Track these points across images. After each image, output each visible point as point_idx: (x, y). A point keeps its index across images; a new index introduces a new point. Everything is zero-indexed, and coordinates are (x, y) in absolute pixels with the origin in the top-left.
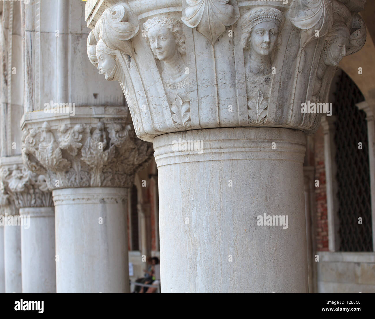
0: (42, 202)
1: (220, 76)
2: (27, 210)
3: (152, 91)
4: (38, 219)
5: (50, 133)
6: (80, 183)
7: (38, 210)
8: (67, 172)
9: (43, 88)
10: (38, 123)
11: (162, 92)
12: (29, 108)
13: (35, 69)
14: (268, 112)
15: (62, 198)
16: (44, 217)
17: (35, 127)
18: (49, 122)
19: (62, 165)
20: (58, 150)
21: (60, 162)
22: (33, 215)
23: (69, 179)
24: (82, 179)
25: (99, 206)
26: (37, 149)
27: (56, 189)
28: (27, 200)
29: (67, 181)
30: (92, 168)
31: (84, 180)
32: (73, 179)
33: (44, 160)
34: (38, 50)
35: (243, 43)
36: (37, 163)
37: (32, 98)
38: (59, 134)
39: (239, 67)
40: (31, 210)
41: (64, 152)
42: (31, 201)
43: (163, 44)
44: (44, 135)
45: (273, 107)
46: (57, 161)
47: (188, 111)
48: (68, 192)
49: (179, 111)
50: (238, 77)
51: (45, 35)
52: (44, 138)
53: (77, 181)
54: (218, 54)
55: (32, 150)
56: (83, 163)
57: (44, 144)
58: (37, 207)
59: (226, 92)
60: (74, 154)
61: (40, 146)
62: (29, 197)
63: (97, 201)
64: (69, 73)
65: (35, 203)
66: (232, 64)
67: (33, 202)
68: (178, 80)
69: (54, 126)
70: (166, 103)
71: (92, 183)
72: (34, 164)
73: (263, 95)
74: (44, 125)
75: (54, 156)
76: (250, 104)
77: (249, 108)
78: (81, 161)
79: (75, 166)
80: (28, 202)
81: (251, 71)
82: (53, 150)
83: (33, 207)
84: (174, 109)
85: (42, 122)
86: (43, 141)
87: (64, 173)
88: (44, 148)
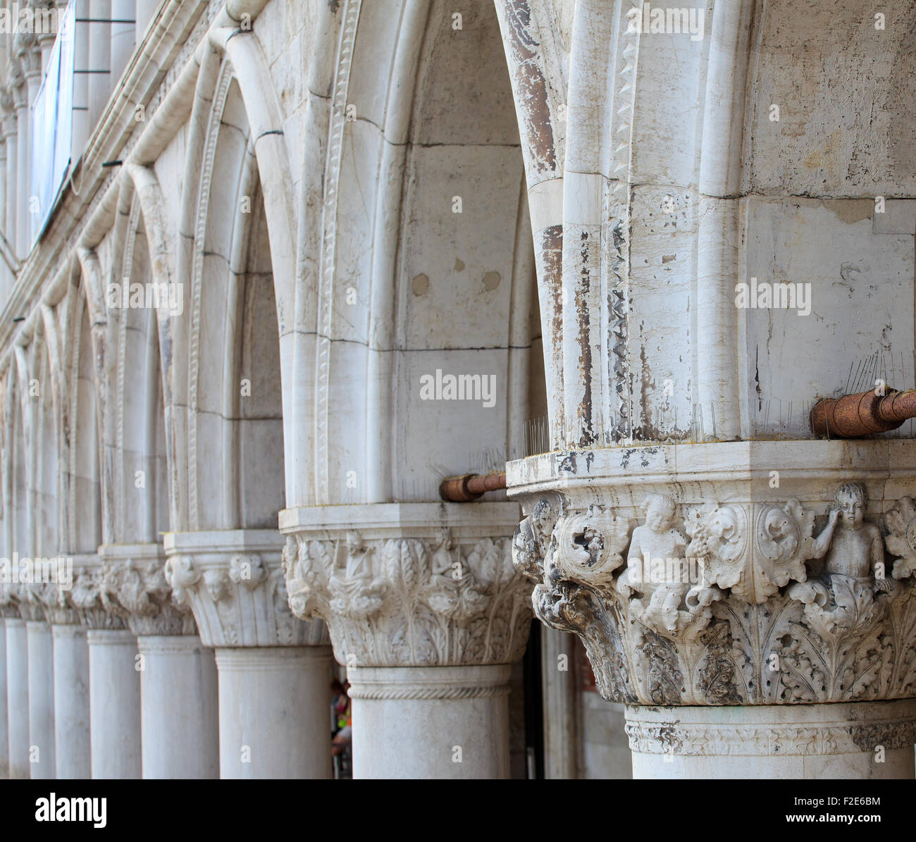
0: (122, 623)
1: (257, 613)
2: (99, 633)
3: (211, 618)
4: (116, 648)
5: (136, 573)
6: (170, 630)
7: (115, 633)
8: (155, 617)
9: (126, 516)
10: (120, 560)
11: (217, 620)
12: (110, 538)
13: (117, 493)
14: (292, 638)
15: (149, 646)
16: (125, 644)
17: (117, 564)
18: (133, 560)
19: (149, 610)
20: (143, 594)
21: (147, 608)
22: (107, 641)
23: (157, 626)
24: (172, 626)
25: (193, 658)
26: (120, 590)
27: (141, 635)
28: (100, 619)
29: (155, 628)
30: (184, 615)
31: (175, 627)
32: (161, 625)
33: (128, 603)
34: (120, 471)
35: (272, 591)
36: (120, 605)
37: (113, 526)
38: (145, 575)
39: (270, 607)
40: (106, 633)
41: (152, 597)
42: (105, 620)
43: (217, 591)
44: (128, 573)
45: (296, 634)
46: (143, 606)
47: (235, 635)
48: (156, 640)
49: (229, 636)
50: (270, 614)
51: (129, 455)
52: (128, 578)
53: (167, 628)
54: (255, 597)
55: (114, 591)
56: (174, 610)
57: (128, 585)
58: (114, 629)
59: (261, 624)
60: (163, 598)
61: (123, 587)
62: (102, 614)
63: (191, 652)
64: (158, 502)
65: (111, 623)
66: (265, 605)
67: (108, 622)
68: (228, 613)
69: (140, 565)
70: (220, 628)
71: (184, 630)
72: (116, 606)
73: (288, 625)
74: (128, 563)
75: (139, 600)
76: (279, 632)
77: (278, 635)
78: (171, 607)
79: (164, 611)
80: (101, 623)
81: (279, 610)
82: (138, 593)
83: (109, 629)
84: (226, 633)
85: (125, 560)
86: (127, 581)
87: (151, 619)
88: (128, 590)
